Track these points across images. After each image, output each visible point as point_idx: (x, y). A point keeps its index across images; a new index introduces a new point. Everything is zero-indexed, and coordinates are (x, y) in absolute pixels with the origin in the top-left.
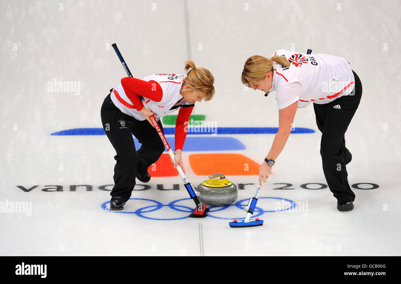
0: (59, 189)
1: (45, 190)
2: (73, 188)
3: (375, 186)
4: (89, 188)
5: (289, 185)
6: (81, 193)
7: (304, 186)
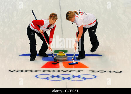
0: (22, 71)
1: (18, 72)
2: (26, 71)
3: (121, 72)
4: (32, 71)
5: (94, 71)
6: (29, 72)
7: (99, 71)
